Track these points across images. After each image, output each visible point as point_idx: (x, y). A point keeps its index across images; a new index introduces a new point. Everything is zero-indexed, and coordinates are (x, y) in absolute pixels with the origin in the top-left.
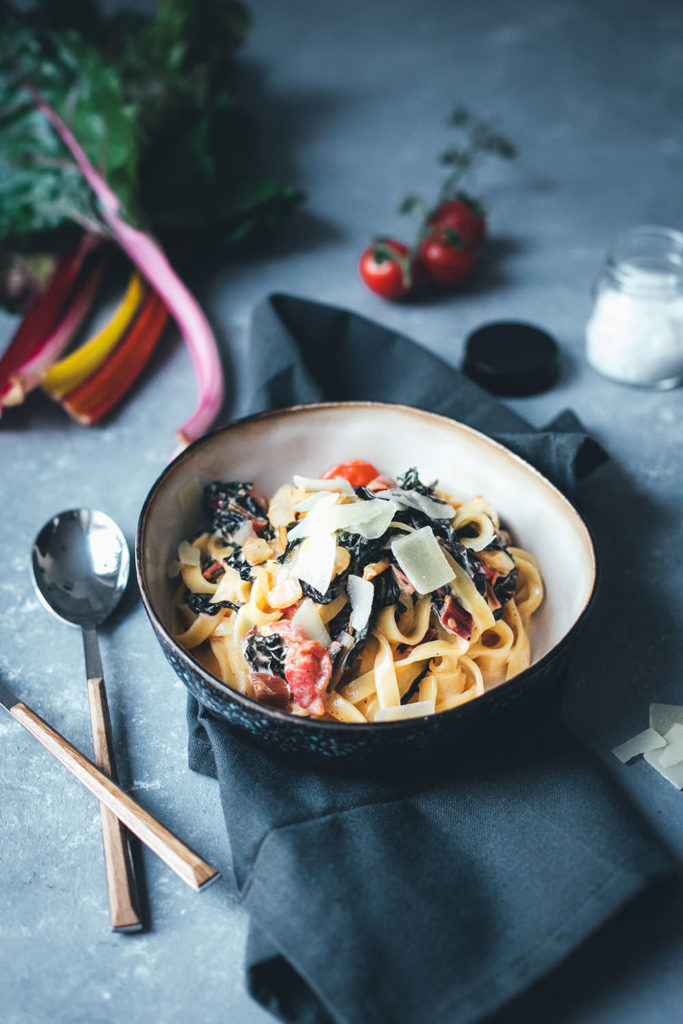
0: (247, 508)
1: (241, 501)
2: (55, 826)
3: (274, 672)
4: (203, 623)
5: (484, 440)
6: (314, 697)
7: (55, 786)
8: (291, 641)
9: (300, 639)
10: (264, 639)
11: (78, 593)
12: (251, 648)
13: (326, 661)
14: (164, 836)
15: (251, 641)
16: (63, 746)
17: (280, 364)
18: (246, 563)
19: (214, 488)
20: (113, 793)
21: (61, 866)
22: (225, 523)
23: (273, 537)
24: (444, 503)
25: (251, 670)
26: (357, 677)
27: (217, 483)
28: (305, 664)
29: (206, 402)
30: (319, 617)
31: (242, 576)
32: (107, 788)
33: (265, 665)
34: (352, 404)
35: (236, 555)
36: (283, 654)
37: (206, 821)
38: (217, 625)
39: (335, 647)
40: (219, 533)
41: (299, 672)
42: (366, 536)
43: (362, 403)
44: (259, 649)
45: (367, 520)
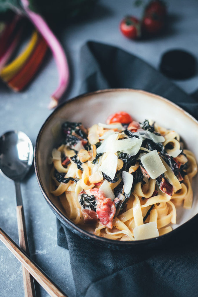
0: (79, 135)
1: (77, 132)
2: (4, 271)
3: (92, 209)
4: (62, 186)
5: (174, 106)
6: (108, 222)
7: (4, 252)
8: (99, 199)
9: (102, 197)
10: (87, 196)
11: (13, 168)
12: (82, 200)
13: (113, 207)
14: (48, 283)
15: (82, 196)
16: (6, 239)
17: (91, 71)
18: (79, 162)
19: (66, 125)
20: (27, 262)
21: (7, 289)
22: (71, 141)
23: (90, 149)
24: (159, 135)
25: (82, 208)
26: (126, 211)
27: (68, 123)
28: (105, 209)
29: (63, 83)
30: (110, 187)
31: (78, 167)
32: (24, 259)
33: (88, 206)
34: (121, 89)
35: (75, 157)
36: (96, 204)
37: (65, 269)
38: (68, 187)
39: (117, 200)
40: (68, 144)
41: (103, 212)
42: (130, 154)
43: (124, 89)
44: (85, 200)
45: (130, 148)
